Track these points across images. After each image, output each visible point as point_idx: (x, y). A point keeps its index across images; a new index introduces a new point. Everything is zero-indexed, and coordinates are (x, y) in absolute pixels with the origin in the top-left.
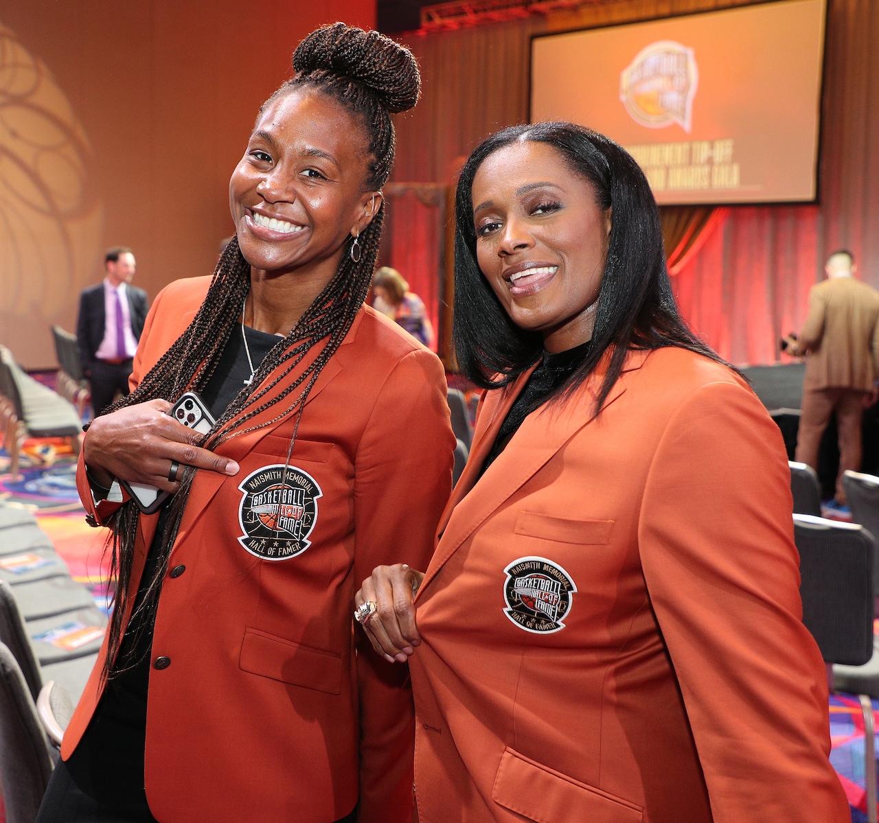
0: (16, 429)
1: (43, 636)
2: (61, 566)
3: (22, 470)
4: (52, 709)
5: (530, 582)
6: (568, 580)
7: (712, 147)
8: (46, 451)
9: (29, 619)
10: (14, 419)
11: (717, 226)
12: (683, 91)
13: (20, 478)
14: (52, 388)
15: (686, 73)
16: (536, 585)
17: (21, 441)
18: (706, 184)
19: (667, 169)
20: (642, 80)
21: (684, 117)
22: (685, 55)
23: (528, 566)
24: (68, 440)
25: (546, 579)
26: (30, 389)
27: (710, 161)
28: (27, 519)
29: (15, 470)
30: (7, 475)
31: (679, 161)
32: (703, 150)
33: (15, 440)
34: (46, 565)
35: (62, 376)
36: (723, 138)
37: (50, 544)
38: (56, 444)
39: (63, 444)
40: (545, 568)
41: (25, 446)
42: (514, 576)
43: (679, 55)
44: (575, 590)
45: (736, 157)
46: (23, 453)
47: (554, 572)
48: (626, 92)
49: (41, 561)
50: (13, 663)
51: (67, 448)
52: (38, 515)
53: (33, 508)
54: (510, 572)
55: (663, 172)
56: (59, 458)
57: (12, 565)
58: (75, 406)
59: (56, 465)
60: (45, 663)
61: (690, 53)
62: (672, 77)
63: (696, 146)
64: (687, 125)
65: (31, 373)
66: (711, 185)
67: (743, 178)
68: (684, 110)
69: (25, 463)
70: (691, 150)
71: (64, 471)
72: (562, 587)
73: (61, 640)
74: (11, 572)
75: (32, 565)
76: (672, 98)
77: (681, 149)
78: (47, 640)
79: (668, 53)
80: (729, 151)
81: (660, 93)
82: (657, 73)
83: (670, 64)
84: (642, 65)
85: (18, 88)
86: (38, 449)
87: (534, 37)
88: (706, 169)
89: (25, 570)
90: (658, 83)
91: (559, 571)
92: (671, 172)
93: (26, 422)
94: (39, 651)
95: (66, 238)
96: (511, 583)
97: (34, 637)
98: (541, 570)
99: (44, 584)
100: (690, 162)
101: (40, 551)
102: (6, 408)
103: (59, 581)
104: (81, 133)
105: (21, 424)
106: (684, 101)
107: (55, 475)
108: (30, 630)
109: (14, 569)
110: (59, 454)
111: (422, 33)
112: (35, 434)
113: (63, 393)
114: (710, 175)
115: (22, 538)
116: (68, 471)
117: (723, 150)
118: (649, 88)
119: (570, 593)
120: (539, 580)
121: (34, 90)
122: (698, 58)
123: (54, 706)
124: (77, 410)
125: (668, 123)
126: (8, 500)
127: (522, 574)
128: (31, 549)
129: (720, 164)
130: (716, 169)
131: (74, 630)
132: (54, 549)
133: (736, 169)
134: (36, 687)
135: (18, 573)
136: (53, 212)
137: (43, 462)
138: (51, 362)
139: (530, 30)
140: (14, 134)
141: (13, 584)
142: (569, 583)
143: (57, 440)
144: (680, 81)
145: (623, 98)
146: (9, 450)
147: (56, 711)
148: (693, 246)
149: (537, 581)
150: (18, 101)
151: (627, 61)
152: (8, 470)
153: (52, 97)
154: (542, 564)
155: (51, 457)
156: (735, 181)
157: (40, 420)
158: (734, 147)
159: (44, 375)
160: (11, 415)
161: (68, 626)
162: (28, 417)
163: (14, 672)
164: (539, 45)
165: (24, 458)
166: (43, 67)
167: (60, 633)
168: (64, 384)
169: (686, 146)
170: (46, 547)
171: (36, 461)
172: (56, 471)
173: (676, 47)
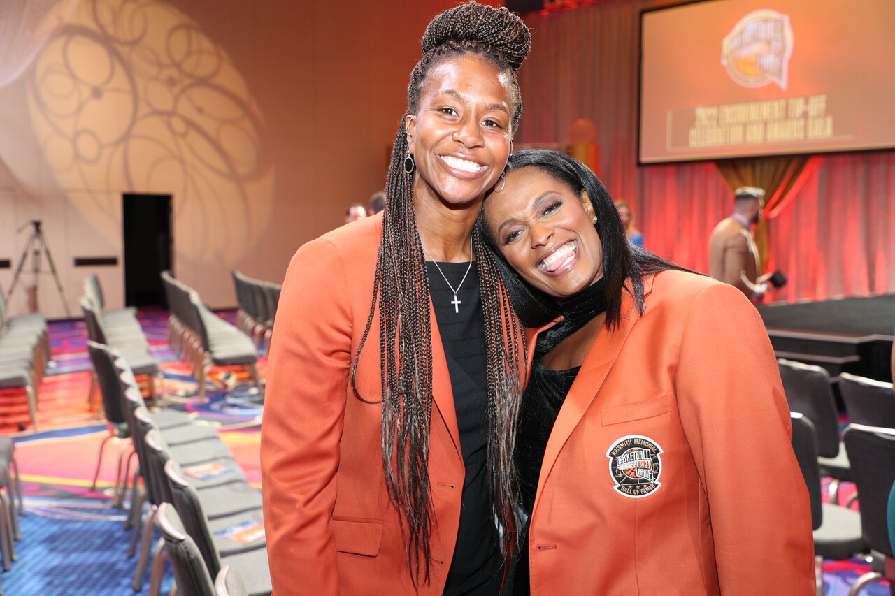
0: (203, 358)
1: (224, 532)
2: (239, 473)
3: (208, 393)
4: (227, 589)
5: (628, 457)
6: (654, 446)
7: (807, 102)
8: (228, 377)
9: (211, 518)
10: (201, 350)
11: (812, 172)
12: (780, 54)
13: (206, 400)
14: (233, 324)
15: (783, 38)
16: (633, 458)
17: (207, 369)
18: (801, 136)
19: (765, 123)
20: (742, 46)
21: (780, 77)
22: (782, 22)
23: (622, 445)
24: (246, 368)
25: (639, 450)
26: (214, 325)
27: (805, 115)
28: (211, 434)
29: (202, 393)
30: (195, 397)
31: (776, 116)
32: (798, 106)
33: (202, 368)
34: (226, 472)
35: (241, 314)
36: (816, 94)
37: (230, 454)
38: (237, 372)
39: (242, 371)
40: (636, 442)
41: (211, 374)
42: (614, 457)
43: (776, 21)
44: (661, 451)
45: (829, 111)
46: (208, 379)
47: (643, 443)
48: (727, 57)
49: (222, 469)
50: (196, 551)
51: (245, 375)
52: (222, 431)
53: (217, 425)
54: (611, 455)
55: (761, 127)
56: (239, 384)
57: (198, 472)
58: (253, 339)
59: (237, 389)
60: (224, 555)
61: (786, 19)
62: (769, 42)
63: (792, 102)
64: (783, 84)
65: (216, 311)
66: (806, 136)
67: (837, 129)
68: (780, 70)
69: (211, 388)
70: (787, 107)
71: (243, 394)
72: (652, 453)
73: (238, 535)
74: (197, 478)
75: (215, 472)
76: (770, 61)
77: (778, 106)
78: (227, 535)
79: (766, 20)
80: (823, 106)
81: (758, 56)
82: (755, 39)
83: (768, 30)
84: (742, 32)
85: (202, 72)
86: (221, 375)
87: (644, 12)
88: (802, 123)
89: (209, 477)
90: (756, 48)
91: (646, 441)
92: (769, 126)
93: (211, 352)
94: (219, 545)
95: (244, 197)
96: (614, 464)
97: (216, 533)
98: (633, 445)
99: (224, 489)
100: (787, 116)
101: (222, 461)
102: (195, 341)
103: (238, 486)
104: (255, 108)
105: (207, 354)
106: (781, 63)
107: (236, 397)
108: (212, 527)
109: (200, 476)
110: (240, 379)
111: (545, 13)
112: (219, 363)
113: (242, 328)
114: (805, 128)
115: (207, 450)
116: (246, 394)
117: (817, 104)
118: (749, 52)
119: (658, 455)
120: (634, 452)
121: (216, 73)
122: (793, 24)
123: (229, 586)
124: (254, 342)
125: (765, 83)
126: (197, 419)
127: (620, 454)
128: (214, 459)
129: (814, 118)
130: (811, 122)
131: (249, 527)
132: (234, 459)
133: (829, 121)
134: (214, 570)
135: (203, 479)
136: (233, 176)
137: (226, 386)
138: (232, 302)
139: (640, 6)
140: (200, 110)
141: (199, 489)
142: (656, 447)
143: (237, 368)
144: (776, 45)
145: (724, 62)
146: (197, 376)
147: (231, 590)
148: (790, 192)
149: (633, 454)
150: (203, 82)
151: (727, 30)
152: (196, 394)
153: (230, 78)
154: (633, 440)
155: (232, 382)
156: (829, 131)
157: (222, 351)
158: (828, 102)
159: (226, 314)
160: (199, 347)
161: (244, 524)
162: (213, 349)
163: (197, 559)
164: (649, 19)
165: (210, 383)
166: (224, 54)
167: (238, 530)
168: (243, 320)
169: (783, 103)
170: (226, 458)
171: (220, 386)
172: (237, 394)
173: (773, 15)
